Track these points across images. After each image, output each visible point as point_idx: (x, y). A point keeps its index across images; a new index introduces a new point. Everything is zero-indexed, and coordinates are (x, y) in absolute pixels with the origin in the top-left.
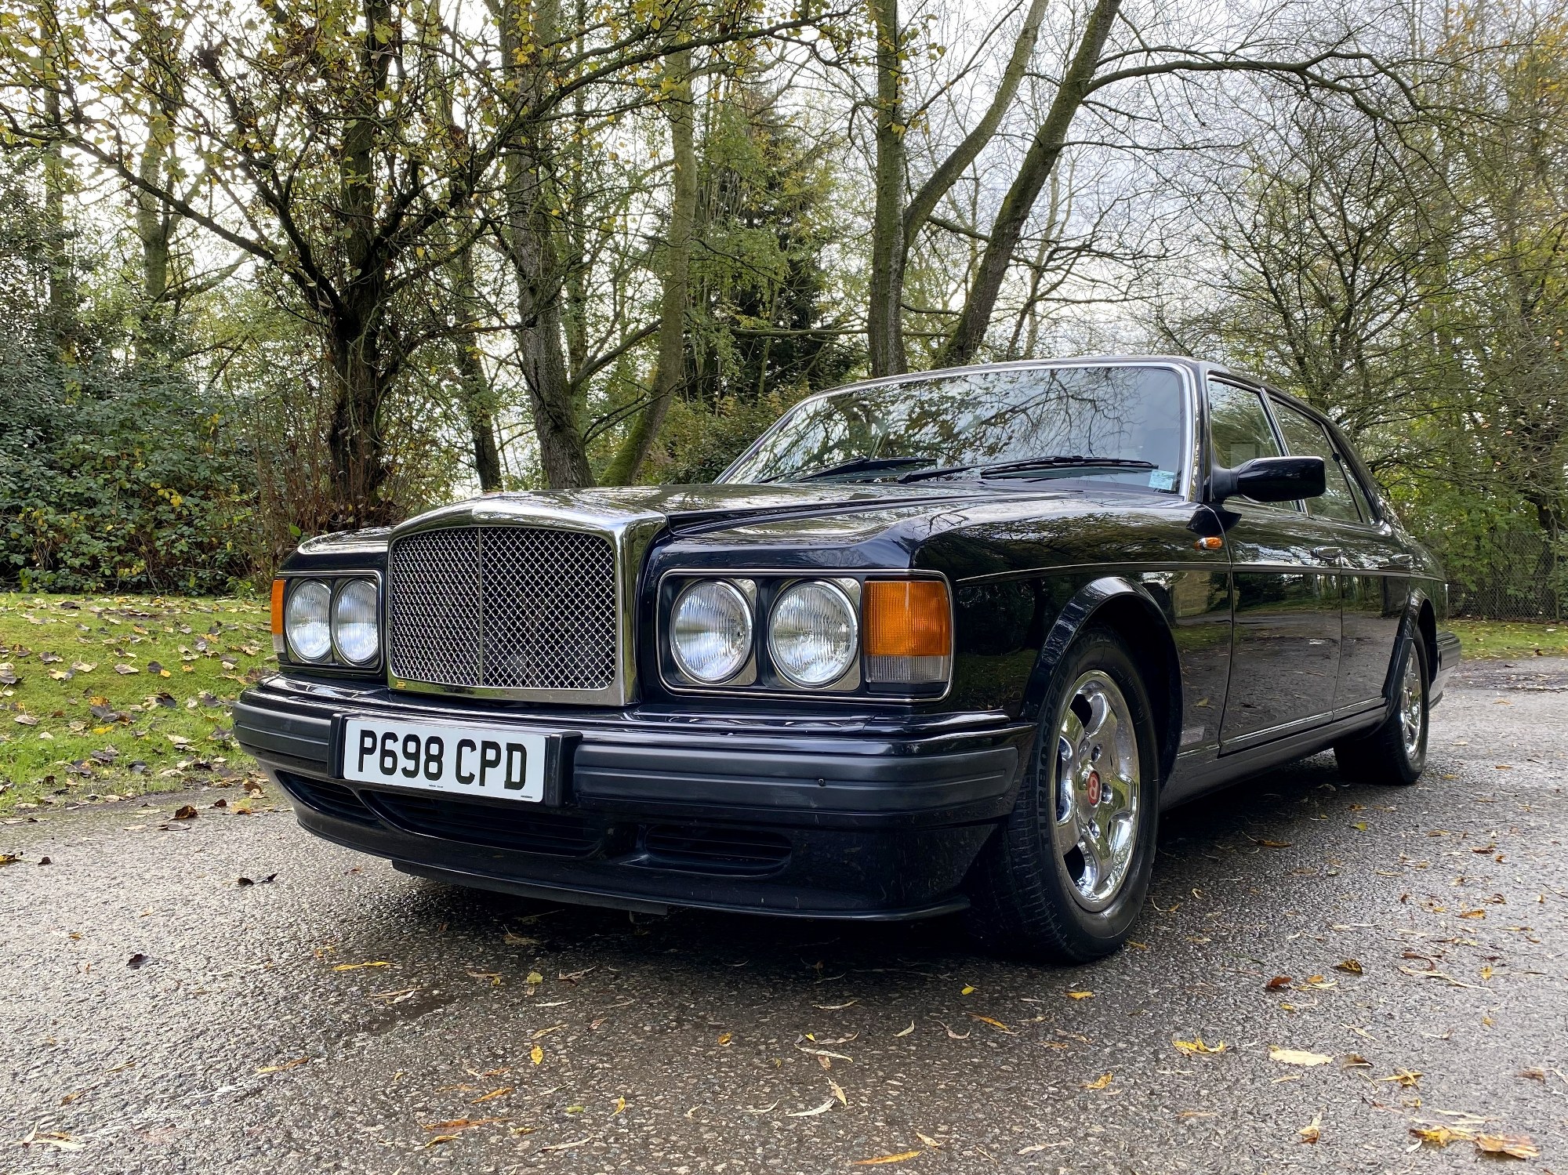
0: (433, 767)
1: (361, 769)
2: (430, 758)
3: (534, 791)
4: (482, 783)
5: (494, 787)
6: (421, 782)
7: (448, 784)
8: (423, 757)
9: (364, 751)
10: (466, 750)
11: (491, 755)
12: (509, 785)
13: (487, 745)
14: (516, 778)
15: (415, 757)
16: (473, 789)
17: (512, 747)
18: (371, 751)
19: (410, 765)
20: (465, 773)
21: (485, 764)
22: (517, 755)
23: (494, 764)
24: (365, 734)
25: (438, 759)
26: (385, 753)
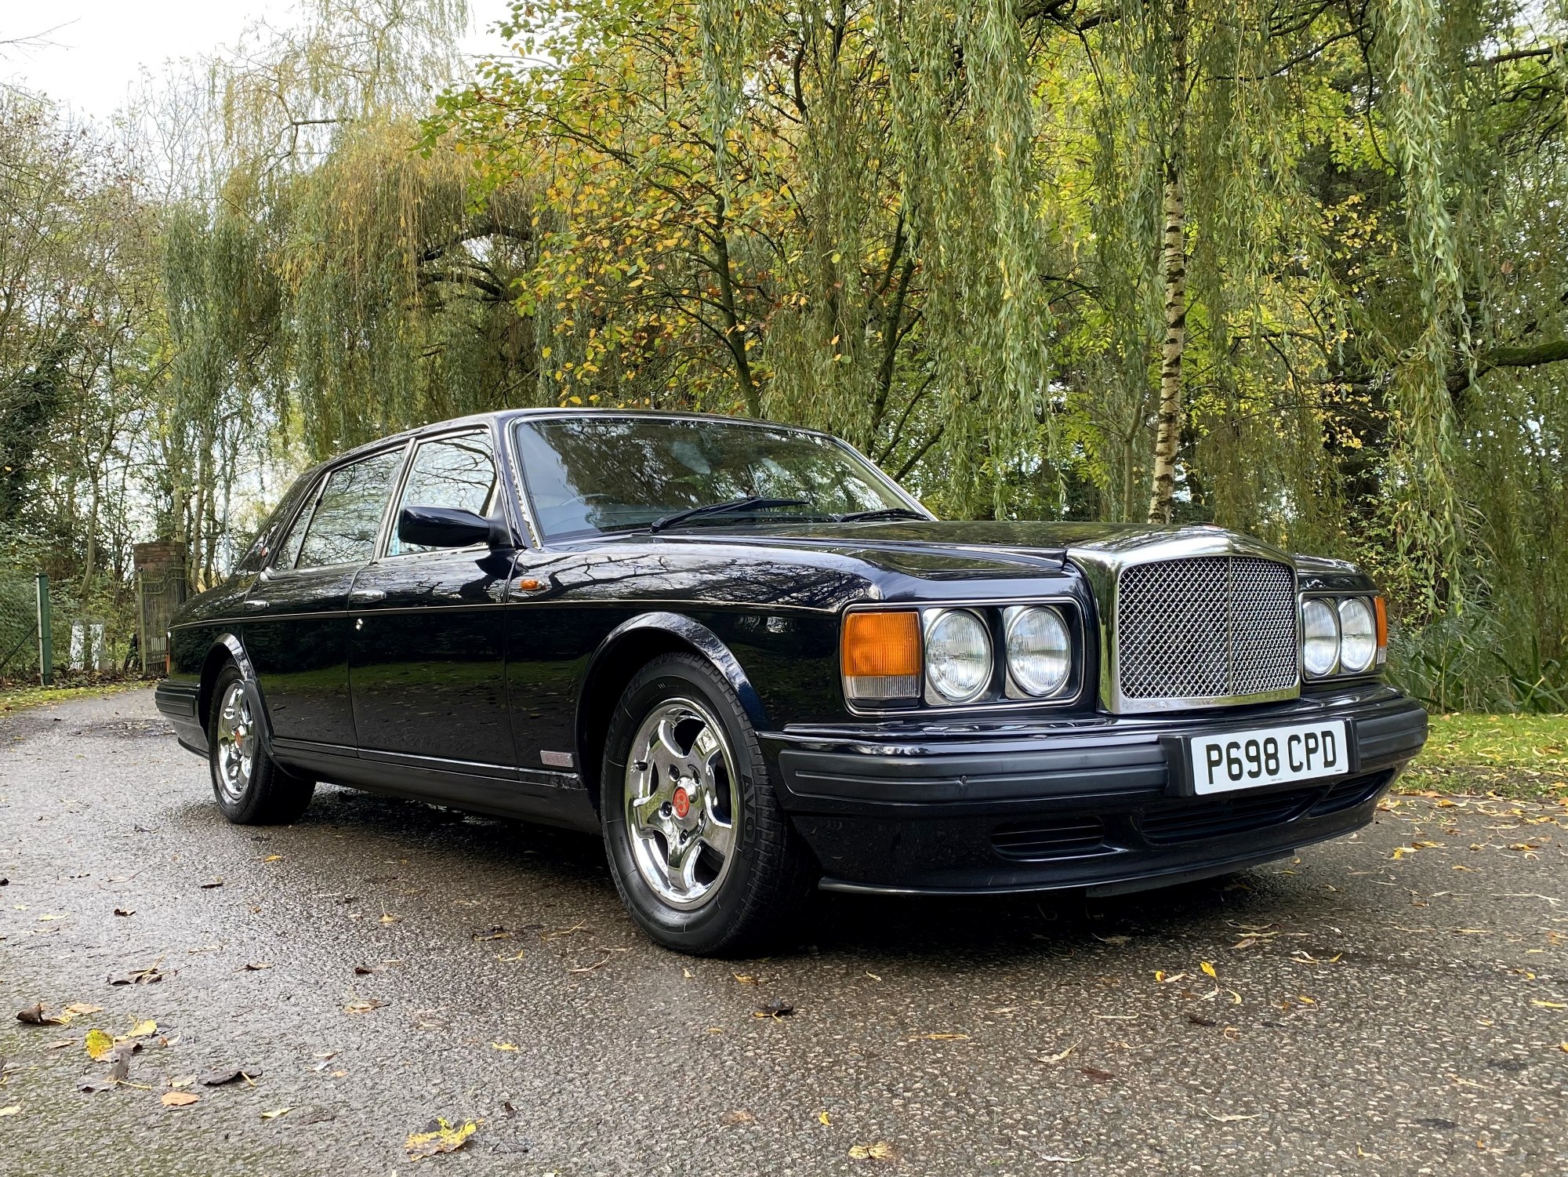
0: (1272, 764)
1: (1211, 782)
2: (1269, 757)
3: (1342, 766)
4: (1309, 768)
5: (1317, 770)
6: (1265, 780)
7: (1286, 776)
8: (1263, 757)
9: (1212, 764)
10: (1294, 743)
11: (1312, 743)
12: (1328, 764)
13: (1308, 736)
14: (1330, 758)
15: (1257, 759)
16: (1304, 775)
17: (1325, 734)
18: (1218, 763)
19: (1254, 767)
20: (1296, 763)
21: (1310, 751)
22: (1328, 739)
23: (1314, 750)
24: (1210, 748)
25: (1274, 756)
26: (1231, 761)
